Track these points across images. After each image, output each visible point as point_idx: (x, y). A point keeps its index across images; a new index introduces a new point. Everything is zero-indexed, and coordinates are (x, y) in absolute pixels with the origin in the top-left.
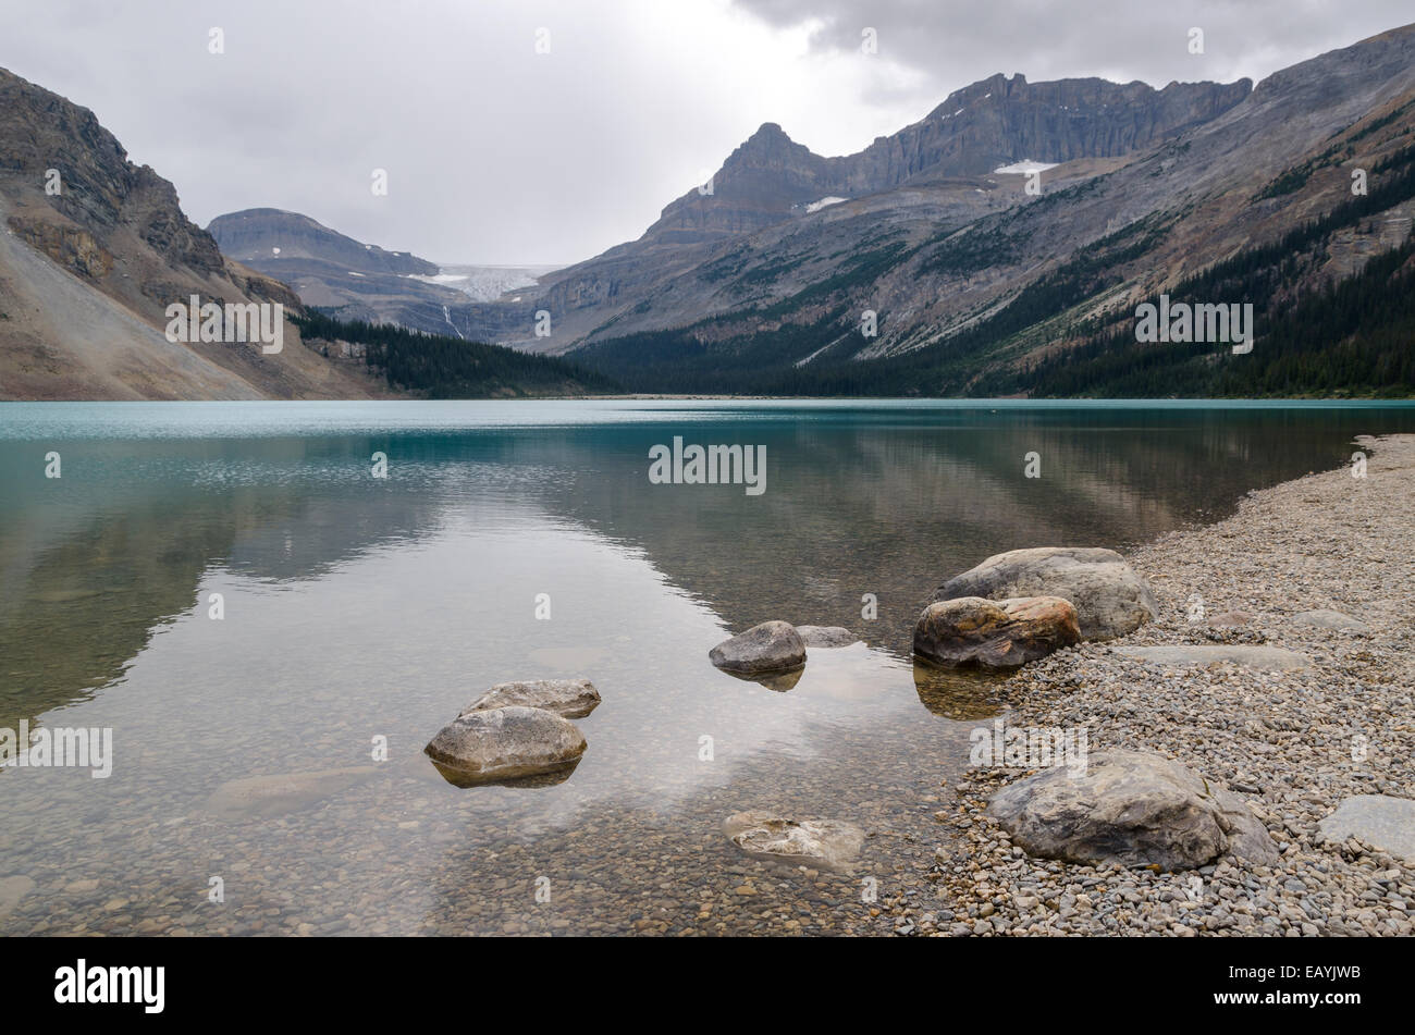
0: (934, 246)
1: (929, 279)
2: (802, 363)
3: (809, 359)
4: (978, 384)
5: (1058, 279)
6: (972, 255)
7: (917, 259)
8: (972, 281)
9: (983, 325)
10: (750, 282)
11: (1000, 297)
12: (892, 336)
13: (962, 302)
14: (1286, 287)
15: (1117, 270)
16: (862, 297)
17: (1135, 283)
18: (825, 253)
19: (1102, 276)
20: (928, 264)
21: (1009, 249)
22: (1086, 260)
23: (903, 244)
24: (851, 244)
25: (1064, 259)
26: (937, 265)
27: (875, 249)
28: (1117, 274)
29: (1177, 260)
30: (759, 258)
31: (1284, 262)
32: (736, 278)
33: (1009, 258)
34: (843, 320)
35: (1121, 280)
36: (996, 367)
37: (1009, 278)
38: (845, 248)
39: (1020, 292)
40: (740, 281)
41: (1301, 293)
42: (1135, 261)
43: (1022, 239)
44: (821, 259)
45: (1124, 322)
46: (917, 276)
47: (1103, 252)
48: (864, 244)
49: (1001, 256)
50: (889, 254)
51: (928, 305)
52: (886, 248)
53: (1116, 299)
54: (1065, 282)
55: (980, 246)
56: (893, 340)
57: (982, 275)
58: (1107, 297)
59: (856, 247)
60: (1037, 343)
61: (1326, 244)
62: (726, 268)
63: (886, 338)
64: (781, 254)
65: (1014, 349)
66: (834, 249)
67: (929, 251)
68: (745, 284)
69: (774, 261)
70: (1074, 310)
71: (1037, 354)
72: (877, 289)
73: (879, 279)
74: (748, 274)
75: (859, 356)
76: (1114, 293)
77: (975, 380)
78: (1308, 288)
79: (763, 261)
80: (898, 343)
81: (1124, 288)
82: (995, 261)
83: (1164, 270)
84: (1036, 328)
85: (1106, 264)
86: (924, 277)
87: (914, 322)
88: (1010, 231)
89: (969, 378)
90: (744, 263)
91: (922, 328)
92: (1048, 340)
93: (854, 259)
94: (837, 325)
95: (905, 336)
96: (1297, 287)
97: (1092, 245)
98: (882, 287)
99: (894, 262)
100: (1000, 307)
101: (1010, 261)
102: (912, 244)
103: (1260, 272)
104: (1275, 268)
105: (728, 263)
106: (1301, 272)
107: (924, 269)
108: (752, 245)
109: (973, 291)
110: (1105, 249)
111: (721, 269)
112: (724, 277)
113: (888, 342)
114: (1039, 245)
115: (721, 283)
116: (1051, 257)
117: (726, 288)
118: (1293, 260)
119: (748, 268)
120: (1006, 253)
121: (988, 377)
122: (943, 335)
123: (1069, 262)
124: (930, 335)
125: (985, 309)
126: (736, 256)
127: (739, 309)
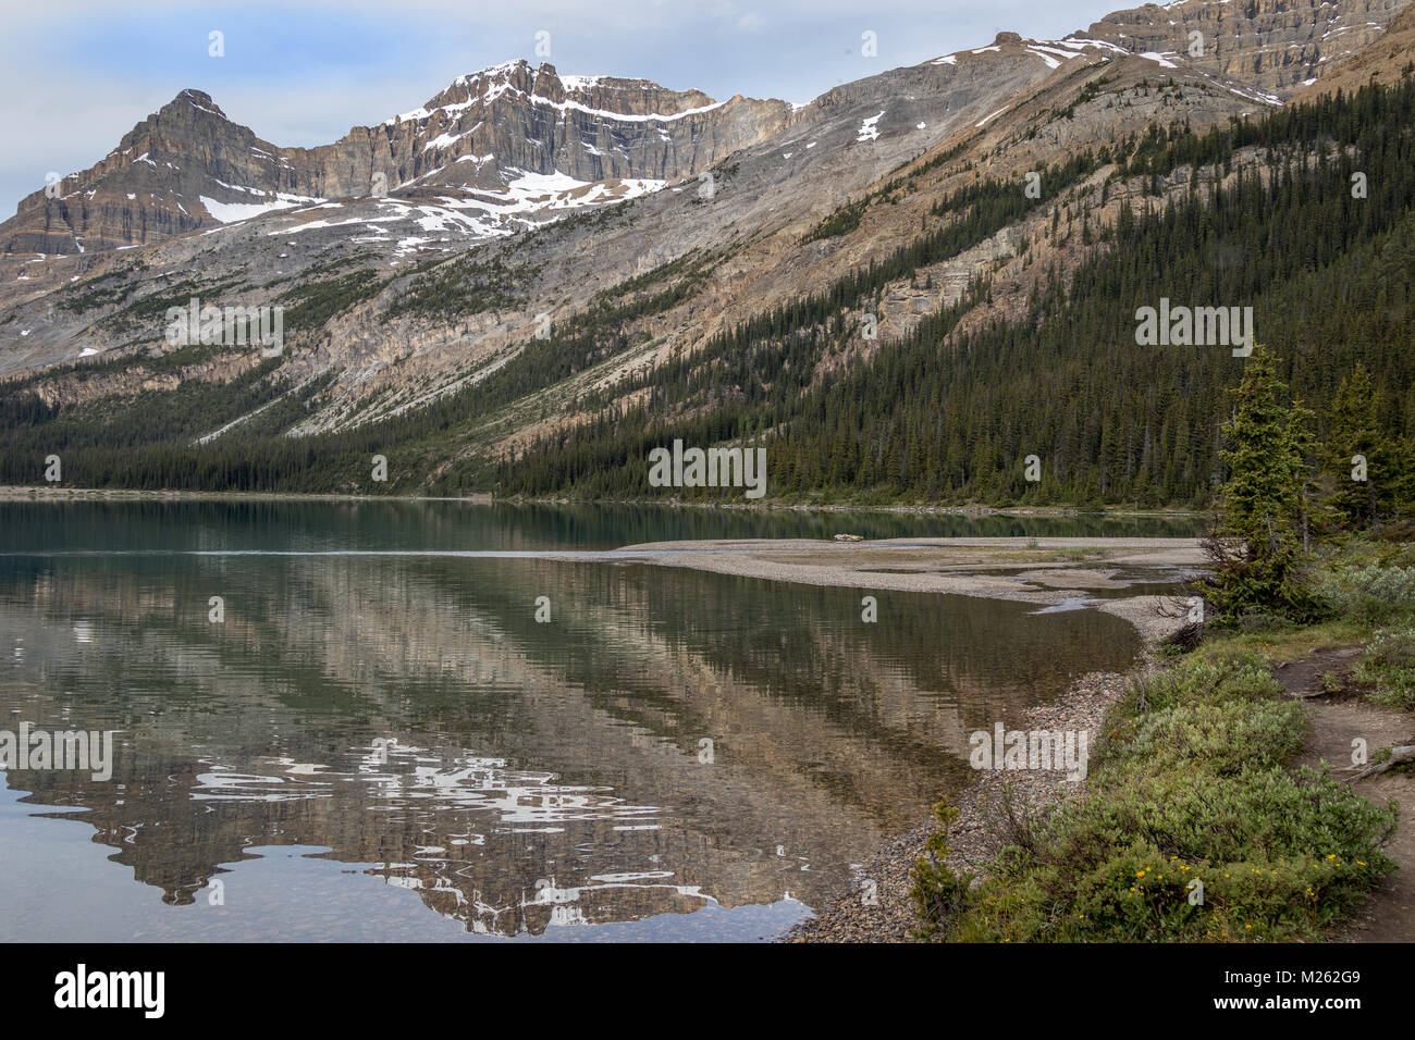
0: (411, 278)
1: (400, 323)
2: (204, 440)
3: (215, 435)
4: (444, 477)
5: (570, 331)
6: (463, 293)
7: (386, 295)
8: (459, 329)
9: (469, 391)
10: (140, 315)
11: (497, 353)
12: (345, 403)
13: (445, 357)
14: (833, 353)
15: (645, 323)
16: (305, 346)
17: (663, 341)
18: (257, 279)
19: (626, 331)
20: (400, 302)
21: (510, 288)
22: (608, 309)
23: (372, 274)
24: (299, 268)
25: (581, 306)
26: (413, 304)
27: (332, 278)
28: (644, 329)
29: (716, 313)
30: (157, 280)
31: (830, 320)
32: (117, 308)
33: (511, 300)
34: (274, 377)
35: (649, 337)
36: (470, 452)
37: (510, 329)
38: (287, 275)
39: (522, 349)
40: (124, 313)
41: (850, 363)
42: (666, 313)
43: (530, 275)
44: (252, 287)
45: (640, 393)
46: (384, 320)
47: (629, 299)
48: (316, 270)
49: (501, 297)
50: (351, 287)
51: (398, 361)
52: (349, 277)
53: (636, 363)
54: (577, 336)
55: (472, 282)
56: (346, 410)
57: (473, 322)
58: (627, 360)
59: (305, 274)
60: (531, 420)
61: (879, 300)
62: (103, 292)
63: (336, 405)
64: (192, 277)
65: (498, 427)
66: (270, 275)
67: (404, 285)
68: (132, 319)
69: (179, 287)
70: (585, 375)
71: (527, 434)
72: (328, 335)
73: (332, 321)
74: (137, 303)
75: (294, 432)
76: (637, 354)
77: (439, 471)
78: (858, 355)
79: (163, 286)
80: (353, 414)
81: (649, 348)
82: (492, 304)
83: (700, 326)
84: (534, 398)
85: (633, 314)
86: (393, 322)
87: (377, 385)
88: (512, 264)
89: (434, 466)
90: (134, 287)
91: (390, 392)
92: (543, 417)
93: (303, 289)
94: (266, 385)
95: (363, 405)
96: (846, 352)
97: (615, 288)
98: (336, 332)
99: (355, 299)
100: (495, 367)
101: (512, 304)
102: (384, 275)
103: (802, 332)
104: (821, 327)
105: (109, 285)
106: (850, 334)
107: (395, 310)
108: (148, 261)
109: (460, 344)
110: (631, 295)
111: (96, 294)
112: (99, 306)
113: (340, 412)
114: (552, 284)
115: (92, 316)
116: (566, 302)
117: (100, 324)
118: (841, 319)
119: (139, 294)
120: (507, 294)
121: (459, 466)
122: (413, 404)
123: (586, 310)
124: (397, 403)
125: (476, 369)
126: (121, 275)
127: (117, 355)
